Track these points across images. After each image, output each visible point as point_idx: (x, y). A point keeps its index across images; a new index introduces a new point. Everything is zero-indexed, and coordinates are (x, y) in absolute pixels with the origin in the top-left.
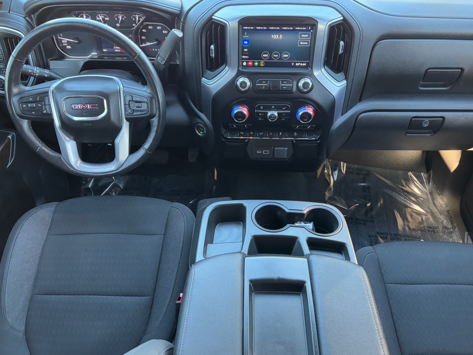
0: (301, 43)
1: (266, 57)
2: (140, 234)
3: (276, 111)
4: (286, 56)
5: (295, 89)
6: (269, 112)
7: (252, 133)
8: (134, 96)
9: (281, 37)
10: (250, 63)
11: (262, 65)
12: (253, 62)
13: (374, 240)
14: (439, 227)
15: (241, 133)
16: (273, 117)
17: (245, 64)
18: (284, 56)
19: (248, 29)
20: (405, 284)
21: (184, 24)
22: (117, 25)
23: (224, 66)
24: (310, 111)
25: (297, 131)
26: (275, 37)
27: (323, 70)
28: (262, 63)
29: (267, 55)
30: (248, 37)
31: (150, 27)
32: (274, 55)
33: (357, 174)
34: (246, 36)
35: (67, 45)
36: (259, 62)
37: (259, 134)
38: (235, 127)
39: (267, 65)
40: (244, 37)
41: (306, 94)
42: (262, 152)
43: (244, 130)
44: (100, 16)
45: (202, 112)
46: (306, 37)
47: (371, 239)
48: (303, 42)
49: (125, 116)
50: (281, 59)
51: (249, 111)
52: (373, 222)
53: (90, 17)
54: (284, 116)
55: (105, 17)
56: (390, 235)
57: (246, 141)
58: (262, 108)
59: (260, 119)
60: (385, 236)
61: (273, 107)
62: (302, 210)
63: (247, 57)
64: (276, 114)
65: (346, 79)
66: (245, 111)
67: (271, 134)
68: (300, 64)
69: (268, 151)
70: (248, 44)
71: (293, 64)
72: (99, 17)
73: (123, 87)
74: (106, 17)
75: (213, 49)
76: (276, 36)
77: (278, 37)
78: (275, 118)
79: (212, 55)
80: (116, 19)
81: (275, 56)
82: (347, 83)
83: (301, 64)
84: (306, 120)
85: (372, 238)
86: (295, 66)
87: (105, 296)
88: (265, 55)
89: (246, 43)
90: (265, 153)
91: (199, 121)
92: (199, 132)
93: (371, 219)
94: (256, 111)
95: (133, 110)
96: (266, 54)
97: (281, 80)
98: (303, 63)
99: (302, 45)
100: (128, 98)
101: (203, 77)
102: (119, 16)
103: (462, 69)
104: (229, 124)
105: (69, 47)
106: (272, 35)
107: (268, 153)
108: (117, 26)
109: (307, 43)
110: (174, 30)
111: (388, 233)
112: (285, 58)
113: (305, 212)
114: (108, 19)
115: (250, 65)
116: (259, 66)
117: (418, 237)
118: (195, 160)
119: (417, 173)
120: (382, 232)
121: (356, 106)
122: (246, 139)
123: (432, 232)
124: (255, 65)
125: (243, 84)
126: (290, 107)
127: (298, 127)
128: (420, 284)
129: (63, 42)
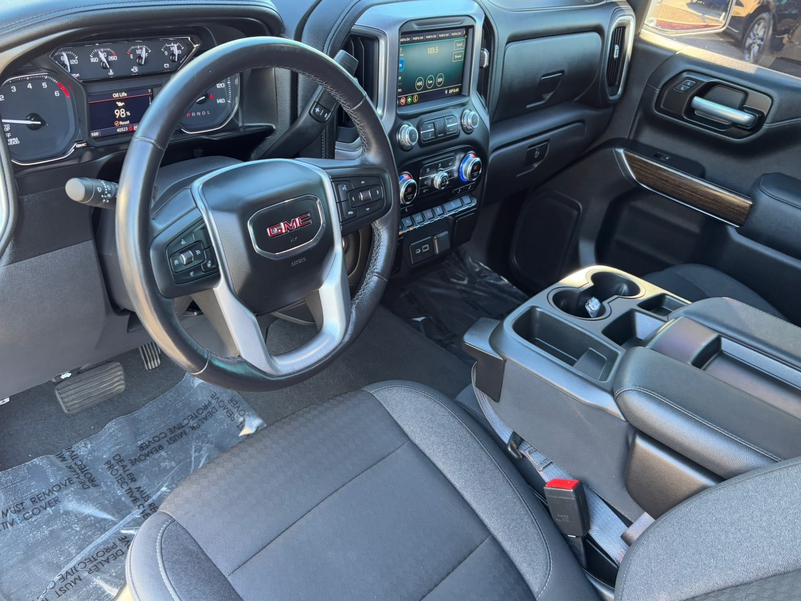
1: (420, 87)
4: (440, 80)
5: (460, 129)
6: (435, 175)
8: (353, 181)
9: (437, 51)
10: (403, 101)
11: (416, 100)
12: (406, 98)
16: (444, 180)
19: (404, 43)
22: (132, 70)
26: (431, 51)
28: (416, 97)
30: (403, 55)
32: (428, 81)
35: (11, 137)
36: (412, 96)
39: (420, 99)
41: (471, 134)
42: (421, 250)
44: (101, 52)
48: (457, 54)
49: (341, 225)
50: (435, 86)
53: (77, 57)
55: (109, 54)
58: (428, 170)
59: (424, 191)
61: (440, 165)
62: (586, 284)
63: (400, 90)
64: (446, 174)
68: (453, 90)
69: (427, 245)
71: (446, 92)
72: (96, 55)
73: (323, 169)
74: (112, 55)
77: (434, 50)
80: (131, 56)
81: (430, 82)
84: (476, 174)
86: (448, 96)
88: (419, 84)
90: (424, 250)
94: (420, 178)
96: (421, 81)
97: (446, 119)
98: (455, 88)
99: (456, 59)
101: (337, 139)
102: (137, 49)
103: (563, 72)
105: (14, 141)
106: (428, 48)
107: (428, 249)
112: (440, 83)
113: (591, 284)
114: (114, 59)
116: (412, 103)
125: (413, 134)
127: (460, 190)
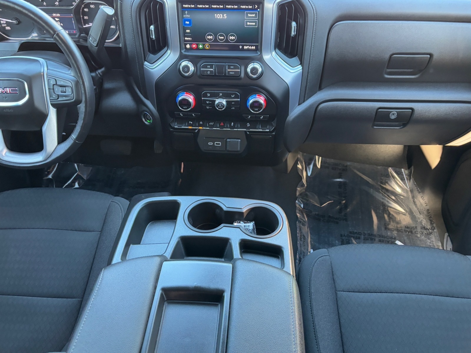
0: (248, 23)
1: (211, 40)
2: (76, 231)
3: (224, 99)
4: (233, 38)
5: (243, 75)
6: (217, 100)
7: (201, 123)
8: (58, 80)
9: (225, 17)
10: (194, 46)
11: (207, 47)
12: (197, 45)
13: (346, 239)
14: (417, 228)
15: (190, 122)
16: (220, 105)
17: (188, 46)
18: (231, 38)
19: (188, 8)
20: (359, 292)
21: (122, 2)
22: (55, 3)
23: (166, 48)
24: (261, 100)
25: (250, 121)
26: (219, 17)
27: (274, 53)
28: (207, 45)
29: (211, 37)
30: (189, 16)
31: (92, 6)
32: (219, 37)
33: (333, 169)
34: (187, 16)
35: (6, 26)
36: (204, 45)
37: (209, 124)
38: (182, 115)
39: (213, 48)
40: (184, 16)
41: (255, 81)
42: (214, 144)
43: (193, 119)
45: (147, 99)
46: (253, 17)
47: (342, 239)
48: (250, 22)
49: (50, 101)
50: (227, 41)
51: (195, 99)
52: (346, 220)
54: (233, 105)
56: (364, 235)
57: (196, 131)
58: (209, 95)
59: (208, 108)
60: (359, 236)
61: (221, 95)
62: (241, 209)
63: (190, 39)
64: (225, 103)
65: (301, 64)
66: (191, 98)
67: (222, 124)
68: (248, 47)
69: (220, 143)
70: (190, 24)
71: (241, 47)
73: (47, 69)
75: (153, 30)
76: (220, 15)
77: (221, 16)
78: (224, 107)
79: (152, 36)
81: (221, 38)
82: (303, 69)
83: (250, 47)
84: (257, 110)
85: (344, 238)
86: (243, 50)
87: (31, 297)
88: (209, 37)
89: (188, 23)
90: (217, 145)
91: (145, 108)
92: (146, 121)
93: (345, 218)
94: (202, 98)
95: (58, 95)
96: (211, 35)
97: (228, 65)
98: (252, 46)
99: (250, 25)
100: (52, 82)
101: (145, 60)
103: (431, 55)
104: (175, 112)
105: (8, 28)
106: (216, 15)
107: (220, 145)
108: (56, 5)
109: (254, 24)
110: (103, 7)
111: (362, 232)
112: (231, 40)
113: (244, 210)
115: (194, 47)
116: (204, 49)
117: (394, 237)
118: (161, 151)
119: (398, 169)
120: (355, 231)
121: (315, 95)
122: (196, 129)
123: (409, 232)
124: (200, 47)
125: (187, 68)
126: (239, 94)
127: (250, 117)
128: (375, 293)
129: (2, 23)
